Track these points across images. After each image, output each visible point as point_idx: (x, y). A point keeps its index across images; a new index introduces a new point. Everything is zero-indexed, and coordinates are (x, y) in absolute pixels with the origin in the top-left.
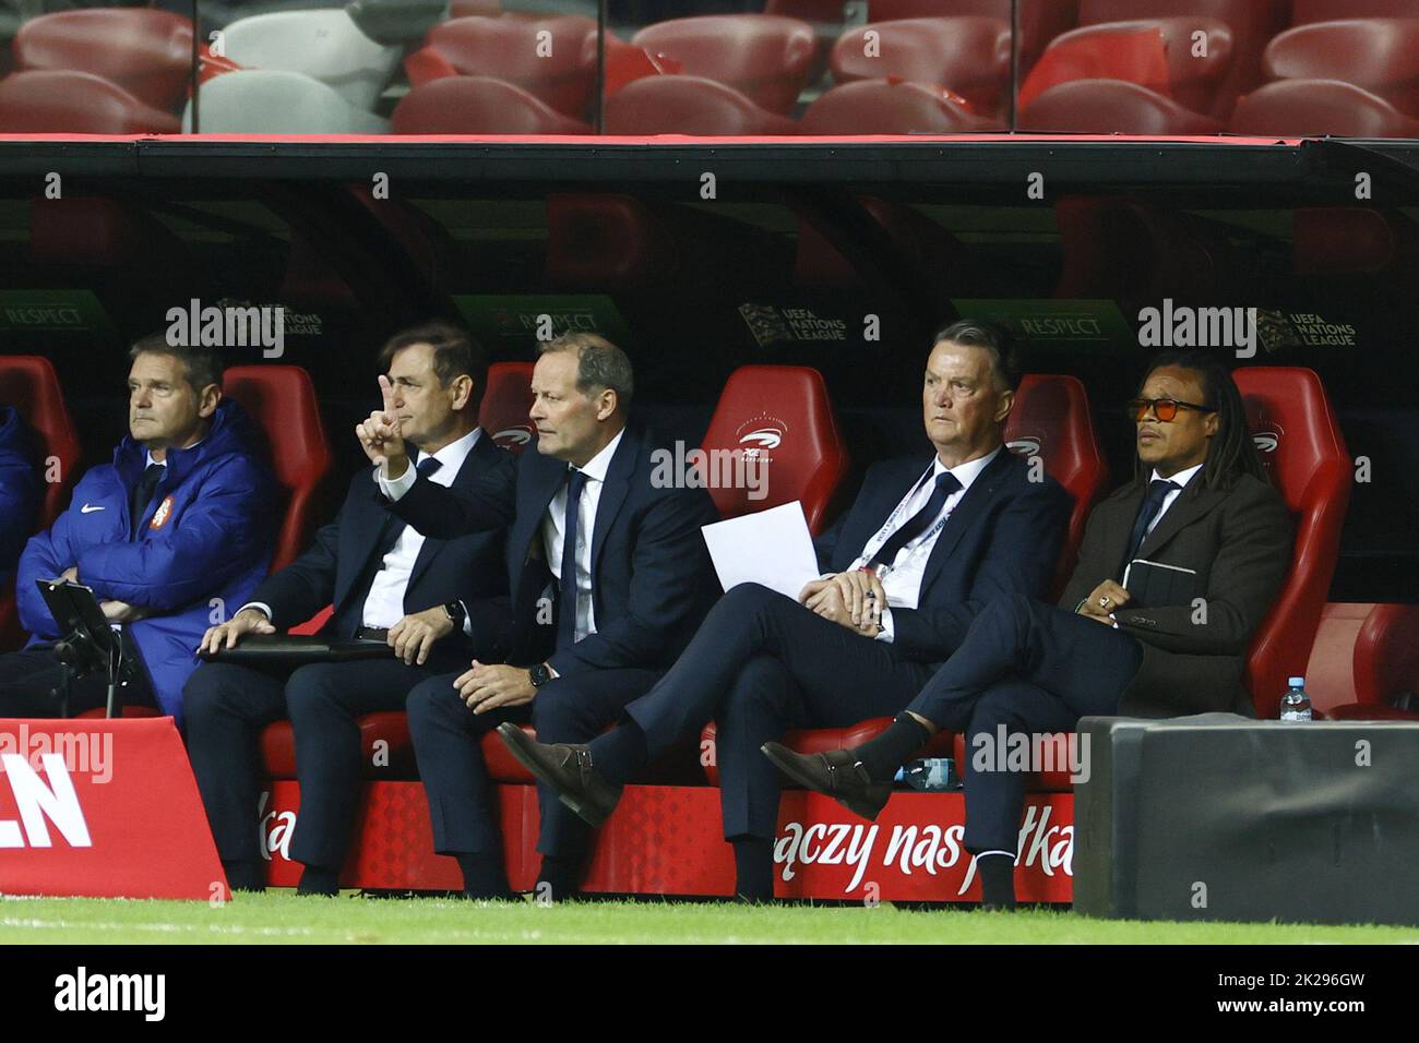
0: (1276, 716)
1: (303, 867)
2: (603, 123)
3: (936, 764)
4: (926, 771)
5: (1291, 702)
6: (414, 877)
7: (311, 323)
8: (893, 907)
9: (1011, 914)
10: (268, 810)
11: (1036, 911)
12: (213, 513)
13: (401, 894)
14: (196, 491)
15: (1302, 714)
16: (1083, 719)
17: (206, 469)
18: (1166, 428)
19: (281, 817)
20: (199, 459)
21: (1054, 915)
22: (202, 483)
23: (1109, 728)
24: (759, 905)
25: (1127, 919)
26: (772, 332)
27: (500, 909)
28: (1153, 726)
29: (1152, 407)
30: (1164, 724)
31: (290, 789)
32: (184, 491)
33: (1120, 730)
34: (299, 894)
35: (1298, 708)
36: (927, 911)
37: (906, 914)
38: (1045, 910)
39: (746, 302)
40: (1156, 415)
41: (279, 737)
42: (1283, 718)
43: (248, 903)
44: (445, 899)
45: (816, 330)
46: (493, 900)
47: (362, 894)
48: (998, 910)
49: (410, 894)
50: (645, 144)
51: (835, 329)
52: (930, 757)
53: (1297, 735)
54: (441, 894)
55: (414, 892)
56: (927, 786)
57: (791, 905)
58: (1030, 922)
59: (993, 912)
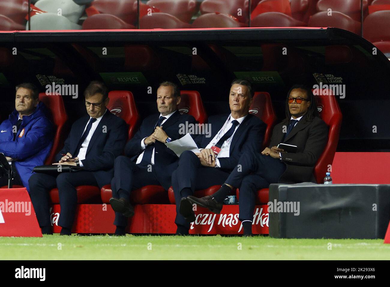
0: (323, 183)
1: (62, 228)
2: (139, 26)
3: (231, 197)
4: (229, 199)
5: (327, 179)
6: (91, 230)
7: (61, 81)
8: (220, 236)
9: (252, 237)
10: (52, 212)
11: (259, 236)
12: (36, 133)
13: (88, 234)
14: (31, 127)
15: (330, 182)
16: (271, 184)
17: (33, 121)
18: (299, 105)
19: (56, 214)
20: (31, 118)
21: (264, 237)
22: (33, 125)
23: (278, 187)
24: (184, 236)
25: (284, 238)
26: (185, 81)
27: (115, 238)
28: (290, 186)
29: (295, 100)
30: (293, 186)
31: (58, 207)
32: (27, 127)
33: (281, 187)
34: (61, 235)
35: (329, 181)
36: (230, 237)
37: (224, 238)
38: (261, 236)
39: (179, 73)
40: (296, 102)
41: (55, 192)
42: (325, 183)
43: (47, 238)
44: (100, 236)
45: (197, 81)
46: (113, 236)
47: (78, 235)
48: (249, 236)
49: (91, 234)
50: (151, 31)
51: (202, 80)
52: (230, 195)
53: (329, 188)
54: (99, 234)
55: (92, 234)
56: (229, 203)
57: (193, 236)
58: (258, 240)
59: (248, 237)
